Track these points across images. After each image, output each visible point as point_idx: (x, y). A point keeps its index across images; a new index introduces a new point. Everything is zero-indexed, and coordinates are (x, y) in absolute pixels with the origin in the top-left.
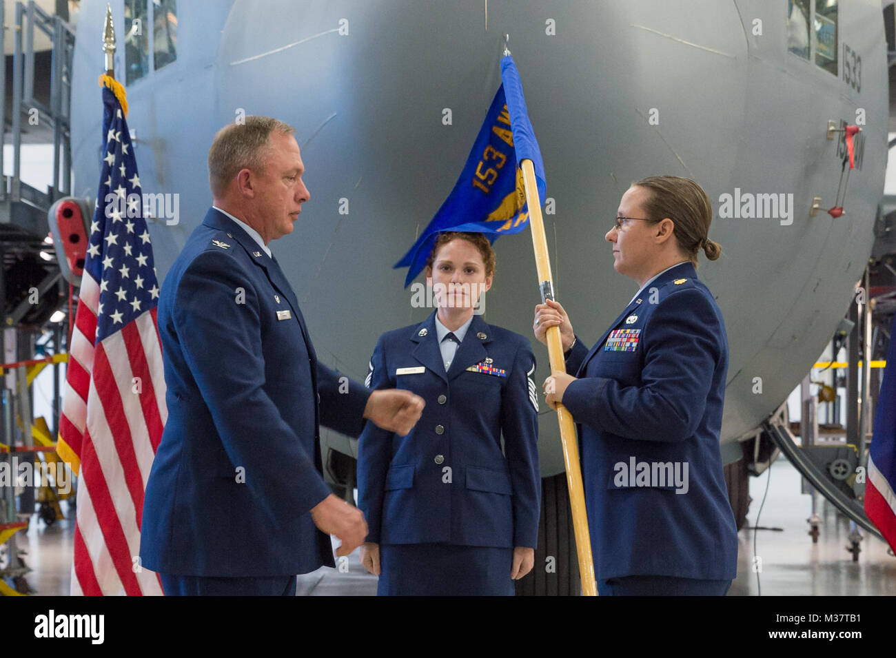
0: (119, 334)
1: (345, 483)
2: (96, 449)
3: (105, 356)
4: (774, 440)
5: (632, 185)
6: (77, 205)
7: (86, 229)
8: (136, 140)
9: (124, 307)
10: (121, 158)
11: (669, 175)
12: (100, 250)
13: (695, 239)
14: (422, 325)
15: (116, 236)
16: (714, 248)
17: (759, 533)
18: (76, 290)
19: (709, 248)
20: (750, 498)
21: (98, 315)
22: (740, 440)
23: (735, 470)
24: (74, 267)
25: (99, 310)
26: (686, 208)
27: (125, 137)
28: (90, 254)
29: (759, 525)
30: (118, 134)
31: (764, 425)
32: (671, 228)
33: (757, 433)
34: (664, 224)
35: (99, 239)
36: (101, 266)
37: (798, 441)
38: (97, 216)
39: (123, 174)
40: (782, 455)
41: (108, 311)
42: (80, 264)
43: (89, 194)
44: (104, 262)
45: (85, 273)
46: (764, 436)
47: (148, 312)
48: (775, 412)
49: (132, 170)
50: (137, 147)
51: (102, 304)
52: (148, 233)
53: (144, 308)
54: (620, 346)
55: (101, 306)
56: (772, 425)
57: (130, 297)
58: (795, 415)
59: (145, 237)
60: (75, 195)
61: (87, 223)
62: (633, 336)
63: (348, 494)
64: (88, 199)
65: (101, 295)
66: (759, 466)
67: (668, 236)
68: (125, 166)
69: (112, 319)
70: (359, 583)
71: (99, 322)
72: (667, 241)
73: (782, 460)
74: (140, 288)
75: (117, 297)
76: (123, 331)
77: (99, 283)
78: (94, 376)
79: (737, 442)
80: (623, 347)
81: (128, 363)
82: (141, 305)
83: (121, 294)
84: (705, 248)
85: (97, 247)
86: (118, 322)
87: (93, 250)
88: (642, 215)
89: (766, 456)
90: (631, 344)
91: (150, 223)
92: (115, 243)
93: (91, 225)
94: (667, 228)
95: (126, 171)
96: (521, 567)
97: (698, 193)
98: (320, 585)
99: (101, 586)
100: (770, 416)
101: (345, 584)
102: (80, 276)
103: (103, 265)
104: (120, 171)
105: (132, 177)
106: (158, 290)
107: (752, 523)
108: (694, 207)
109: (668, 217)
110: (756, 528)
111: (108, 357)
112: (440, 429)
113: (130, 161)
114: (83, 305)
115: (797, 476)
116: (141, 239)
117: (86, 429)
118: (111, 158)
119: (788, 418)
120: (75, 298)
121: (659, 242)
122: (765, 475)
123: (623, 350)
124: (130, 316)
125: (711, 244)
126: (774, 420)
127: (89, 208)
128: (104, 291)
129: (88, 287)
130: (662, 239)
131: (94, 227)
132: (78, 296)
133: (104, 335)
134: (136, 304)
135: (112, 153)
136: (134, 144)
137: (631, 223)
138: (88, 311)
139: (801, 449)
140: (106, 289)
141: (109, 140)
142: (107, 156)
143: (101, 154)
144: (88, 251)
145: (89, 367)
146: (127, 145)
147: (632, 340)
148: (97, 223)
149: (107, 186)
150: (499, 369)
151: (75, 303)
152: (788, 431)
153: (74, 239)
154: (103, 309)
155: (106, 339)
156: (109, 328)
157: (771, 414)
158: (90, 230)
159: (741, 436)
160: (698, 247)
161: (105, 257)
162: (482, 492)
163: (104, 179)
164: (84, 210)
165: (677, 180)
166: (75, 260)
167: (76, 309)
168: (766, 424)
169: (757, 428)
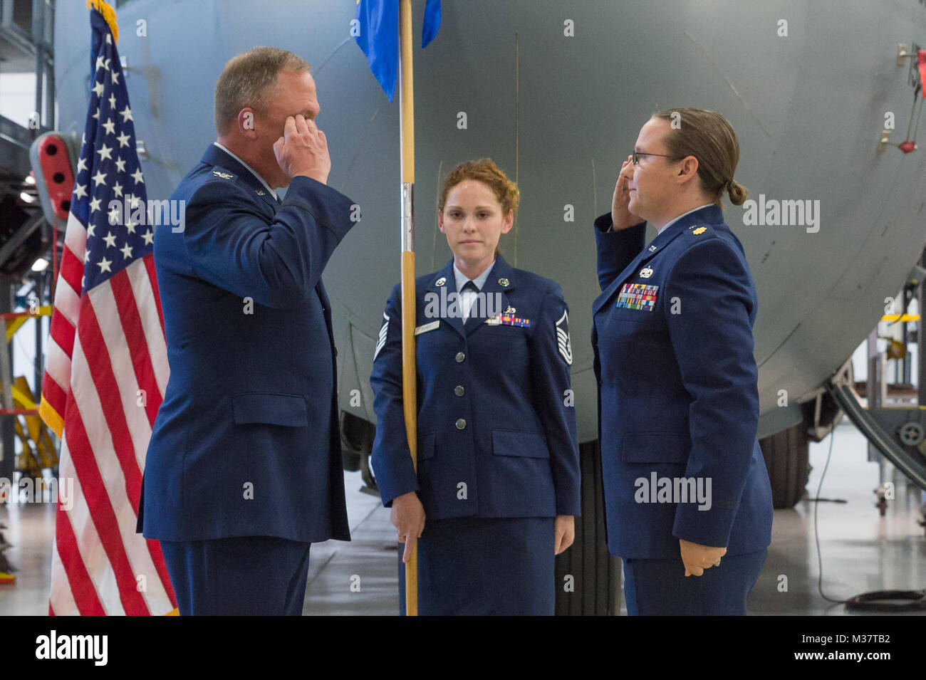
0: (107, 283)
1: (359, 450)
2: (80, 411)
3: (92, 309)
4: (837, 402)
5: (653, 117)
6: (61, 140)
7: (72, 168)
8: (127, 69)
9: (114, 254)
10: (110, 89)
11: (694, 107)
12: (87, 190)
13: (719, 180)
14: (438, 275)
15: (104, 175)
16: (739, 192)
17: (820, 505)
18: (61, 235)
19: (734, 192)
20: (810, 465)
21: (85, 262)
22: (800, 401)
23: (793, 435)
24: (58, 210)
25: (86, 257)
26: (711, 144)
27: (116, 65)
28: (76, 195)
29: (821, 496)
30: (108, 61)
31: (826, 384)
32: (694, 169)
33: (819, 394)
34: (688, 162)
35: (87, 178)
36: (89, 208)
37: (863, 403)
38: (84, 151)
39: (113, 105)
40: (846, 418)
41: (96, 258)
42: (65, 206)
43: (75, 128)
44: (91, 204)
45: (71, 216)
46: (826, 397)
47: (141, 259)
48: (838, 370)
49: (123, 101)
50: (128, 76)
51: (88, 250)
52: (140, 171)
53: (135, 255)
54: (635, 303)
55: (87, 253)
56: (835, 386)
57: (120, 243)
58: (861, 373)
59: (138, 177)
60: (60, 130)
61: (73, 161)
62: (650, 293)
63: (362, 461)
64: (74, 134)
65: (88, 241)
66: (820, 431)
67: (691, 175)
68: (115, 97)
69: (100, 268)
70: (375, 561)
71: (85, 271)
72: (689, 181)
73: (846, 424)
74: (132, 232)
75: (105, 242)
76: (111, 281)
77: (86, 227)
78: (79, 331)
79: (796, 403)
80: (638, 306)
81: (118, 316)
82: (132, 252)
83: (110, 240)
84: (730, 191)
85: (84, 187)
86: (106, 271)
87: (80, 191)
88: (664, 151)
89: (828, 419)
90: (648, 302)
91: (143, 161)
92: (104, 183)
93: (77, 162)
94: (691, 166)
95: (117, 103)
96: (563, 539)
97: (725, 129)
98: (331, 562)
99: (85, 563)
100: (833, 375)
101: (359, 561)
102: (66, 220)
103: (91, 207)
104: (109, 103)
105: (124, 110)
106: (152, 235)
107: (813, 495)
108: (720, 145)
109: (693, 155)
110: (817, 500)
111: (95, 310)
112: (459, 390)
113: (120, 91)
114: (69, 253)
115: (863, 441)
116: (134, 179)
117: (70, 389)
118: (99, 89)
119: (853, 377)
120: (59, 244)
121: (681, 182)
122: (827, 441)
123: (638, 308)
124: (120, 265)
125: (736, 187)
126: (838, 380)
127: (75, 144)
128: (91, 236)
129: (75, 232)
130: (684, 178)
131: (81, 165)
132: (63, 242)
133: (92, 284)
134: (127, 251)
135: (101, 82)
136: (125, 73)
137: (651, 159)
138: (75, 258)
139: (866, 411)
140: (93, 234)
141: (97, 69)
142: (95, 86)
143: (89, 84)
144: (75, 192)
145: (74, 320)
146: (117, 74)
147: (649, 298)
148: (84, 160)
149: (96, 120)
150: (522, 319)
151: (60, 250)
152: (853, 391)
153: (59, 178)
154: (90, 256)
155: (94, 289)
156: (96, 278)
157: (834, 372)
158: (77, 168)
159: (799, 398)
160: (723, 189)
161: (92, 198)
162: (512, 457)
163: (92, 111)
164: (69, 145)
165: (702, 113)
166: (59, 202)
167: (61, 257)
168: (828, 384)
169: (818, 388)
